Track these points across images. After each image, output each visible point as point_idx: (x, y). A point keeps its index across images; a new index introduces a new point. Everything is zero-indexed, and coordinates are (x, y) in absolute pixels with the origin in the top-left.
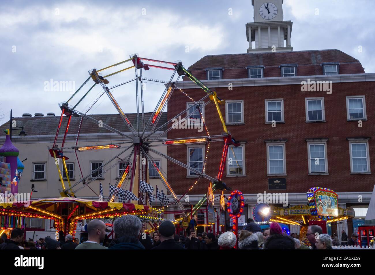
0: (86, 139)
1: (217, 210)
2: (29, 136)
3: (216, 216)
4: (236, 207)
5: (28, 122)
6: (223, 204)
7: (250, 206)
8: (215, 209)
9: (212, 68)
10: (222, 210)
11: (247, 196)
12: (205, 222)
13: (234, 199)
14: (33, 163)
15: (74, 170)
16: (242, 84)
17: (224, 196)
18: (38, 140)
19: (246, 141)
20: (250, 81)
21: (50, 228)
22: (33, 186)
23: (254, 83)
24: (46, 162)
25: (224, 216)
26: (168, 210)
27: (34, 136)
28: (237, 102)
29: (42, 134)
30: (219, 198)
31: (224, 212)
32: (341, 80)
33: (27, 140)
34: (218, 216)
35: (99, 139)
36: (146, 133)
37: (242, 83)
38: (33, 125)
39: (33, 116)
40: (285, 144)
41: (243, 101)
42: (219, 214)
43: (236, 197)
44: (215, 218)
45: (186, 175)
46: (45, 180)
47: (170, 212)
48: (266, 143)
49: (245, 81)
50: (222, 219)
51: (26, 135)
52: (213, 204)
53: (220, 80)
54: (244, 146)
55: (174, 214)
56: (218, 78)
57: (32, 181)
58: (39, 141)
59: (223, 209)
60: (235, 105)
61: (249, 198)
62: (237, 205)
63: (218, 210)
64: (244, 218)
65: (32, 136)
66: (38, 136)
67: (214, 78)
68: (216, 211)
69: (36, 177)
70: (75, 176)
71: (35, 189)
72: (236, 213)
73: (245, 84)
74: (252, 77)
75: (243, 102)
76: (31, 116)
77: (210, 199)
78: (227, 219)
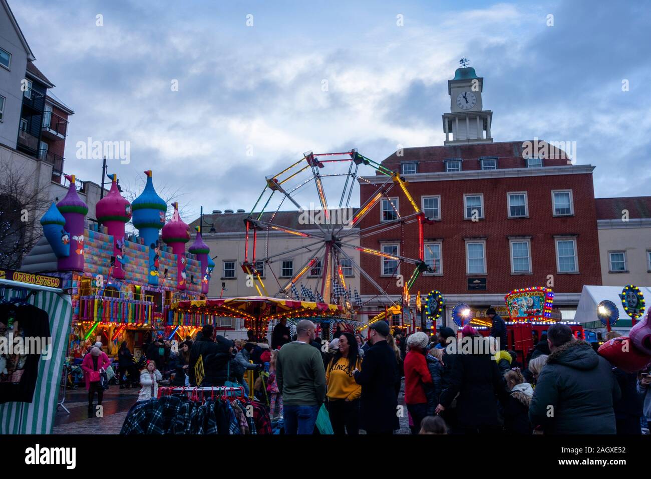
0: (277, 236)
1: (413, 311)
2: (219, 234)
3: (412, 318)
4: (434, 308)
5: (218, 219)
6: (419, 305)
7: (448, 308)
8: (411, 310)
9: (407, 162)
10: (418, 312)
11: (445, 296)
12: (401, 324)
13: (433, 299)
14: (223, 260)
16: (439, 178)
17: (421, 297)
18: (229, 237)
19: (443, 239)
20: (448, 175)
21: (241, 327)
22: (224, 284)
23: (452, 177)
24: (236, 260)
25: (420, 317)
26: (361, 311)
27: (224, 233)
28: (433, 197)
29: (232, 231)
30: (415, 298)
31: (421, 313)
32: (545, 172)
33: (217, 238)
34: (414, 318)
36: (335, 230)
37: (439, 176)
38: (223, 222)
39: (223, 212)
40: (485, 241)
41: (440, 196)
42: (415, 315)
43: (435, 297)
44: (411, 319)
45: (380, 274)
46: (235, 279)
47: (363, 313)
48: (465, 241)
49: (442, 175)
50: (418, 320)
51: (216, 232)
52: (409, 305)
53: (415, 174)
54: (441, 244)
55: (367, 315)
56: (413, 172)
57: (222, 279)
59: (419, 310)
60: (431, 200)
61: (448, 299)
62: (435, 306)
63: (414, 312)
64: (442, 320)
65: (222, 234)
66: (228, 233)
67: (410, 173)
68: (412, 313)
69: (226, 276)
70: (265, 275)
71: (226, 287)
72: (433, 314)
73: (442, 178)
74: (449, 170)
76: (221, 212)
77: (406, 299)
78: (424, 321)
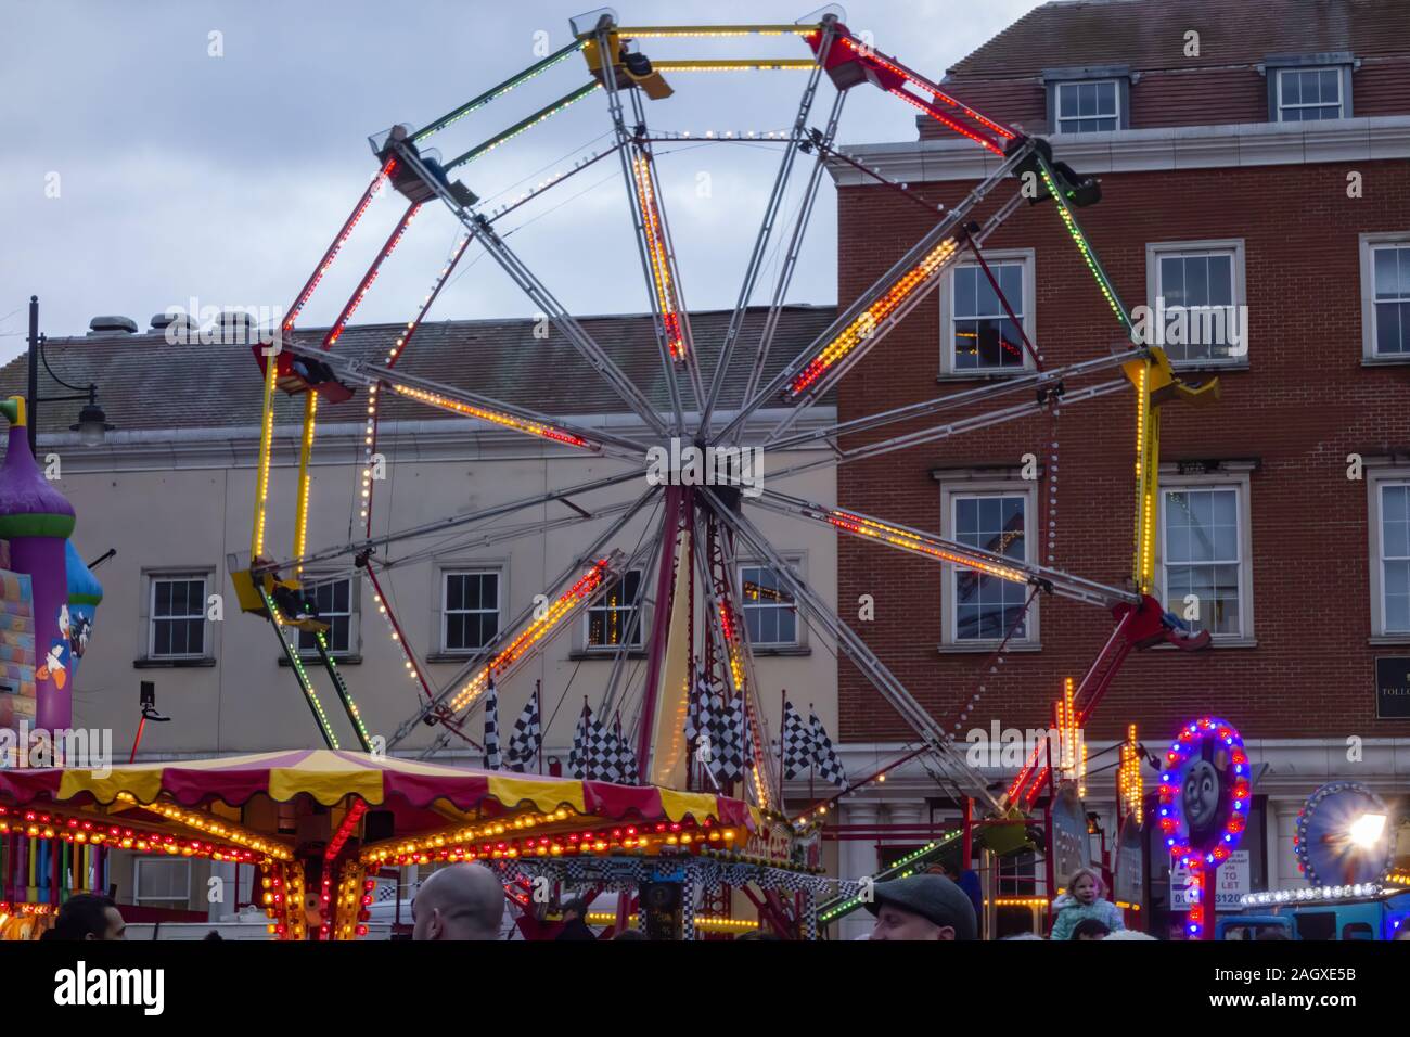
0: (417, 449)
1: (1101, 823)
2: (123, 436)
3: (1098, 858)
4: (1204, 807)
5: (116, 361)
6: (1134, 795)
7: (1277, 806)
8: (1093, 817)
9: (1078, 71)
10: (1126, 825)
11: (1261, 749)
12: (1040, 888)
13: (1198, 763)
14: (144, 570)
15: (357, 609)
16: (1238, 152)
17: (1141, 752)
18: (173, 454)
19: (1257, 460)
20: (1283, 136)
21: (238, 906)
22: (147, 691)
23: (1304, 148)
24: (213, 569)
25: (1137, 855)
26: (843, 822)
27: (147, 435)
28: (1207, 250)
29: (193, 423)
30: (1115, 759)
31: (1144, 836)
33: (115, 456)
34: (1106, 856)
35: (480, 446)
36: (716, 415)
37: (1236, 145)
38: (144, 375)
41: (1240, 243)
42: (1112, 844)
43: (1208, 755)
44: (1093, 864)
45: (938, 637)
46: (209, 663)
47: (852, 834)
49: (1251, 137)
50: (1130, 868)
51: (112, 428)
52: (1082, 791)
53: (1119, 134)
54: (1247, 488)
55: (875, 842)
56: (1108, 125)
57: (140, 664)
58: (174, 457)
59: (1132, 817)
60: (1196, 266)
61: (1276, 761)
62: (1212, 797)
63: (1109, 825)
64: (1247, 865)
65: (137, 435)
66: (169, 433)
67: (1089, 126)
68: (1099, 831)
69: (161, 646)
70: (360, 643)
71: (160, 706)
72: (1203, 838)
73: (1251, 151)
74: (1290, 115)
75: (1241, 251)
76: (131, 328)
77: (1068, 762)
78: (1156, 872)
